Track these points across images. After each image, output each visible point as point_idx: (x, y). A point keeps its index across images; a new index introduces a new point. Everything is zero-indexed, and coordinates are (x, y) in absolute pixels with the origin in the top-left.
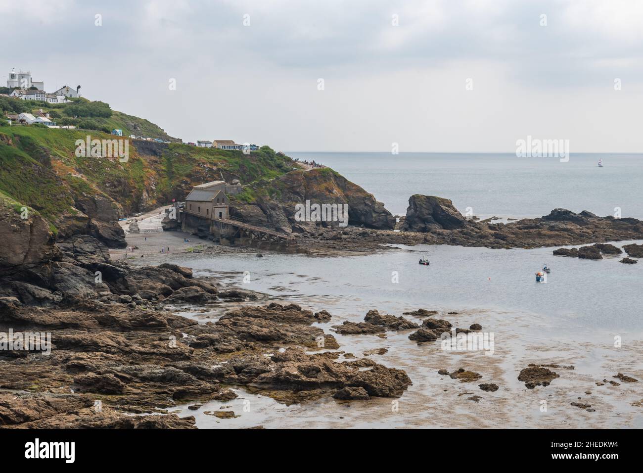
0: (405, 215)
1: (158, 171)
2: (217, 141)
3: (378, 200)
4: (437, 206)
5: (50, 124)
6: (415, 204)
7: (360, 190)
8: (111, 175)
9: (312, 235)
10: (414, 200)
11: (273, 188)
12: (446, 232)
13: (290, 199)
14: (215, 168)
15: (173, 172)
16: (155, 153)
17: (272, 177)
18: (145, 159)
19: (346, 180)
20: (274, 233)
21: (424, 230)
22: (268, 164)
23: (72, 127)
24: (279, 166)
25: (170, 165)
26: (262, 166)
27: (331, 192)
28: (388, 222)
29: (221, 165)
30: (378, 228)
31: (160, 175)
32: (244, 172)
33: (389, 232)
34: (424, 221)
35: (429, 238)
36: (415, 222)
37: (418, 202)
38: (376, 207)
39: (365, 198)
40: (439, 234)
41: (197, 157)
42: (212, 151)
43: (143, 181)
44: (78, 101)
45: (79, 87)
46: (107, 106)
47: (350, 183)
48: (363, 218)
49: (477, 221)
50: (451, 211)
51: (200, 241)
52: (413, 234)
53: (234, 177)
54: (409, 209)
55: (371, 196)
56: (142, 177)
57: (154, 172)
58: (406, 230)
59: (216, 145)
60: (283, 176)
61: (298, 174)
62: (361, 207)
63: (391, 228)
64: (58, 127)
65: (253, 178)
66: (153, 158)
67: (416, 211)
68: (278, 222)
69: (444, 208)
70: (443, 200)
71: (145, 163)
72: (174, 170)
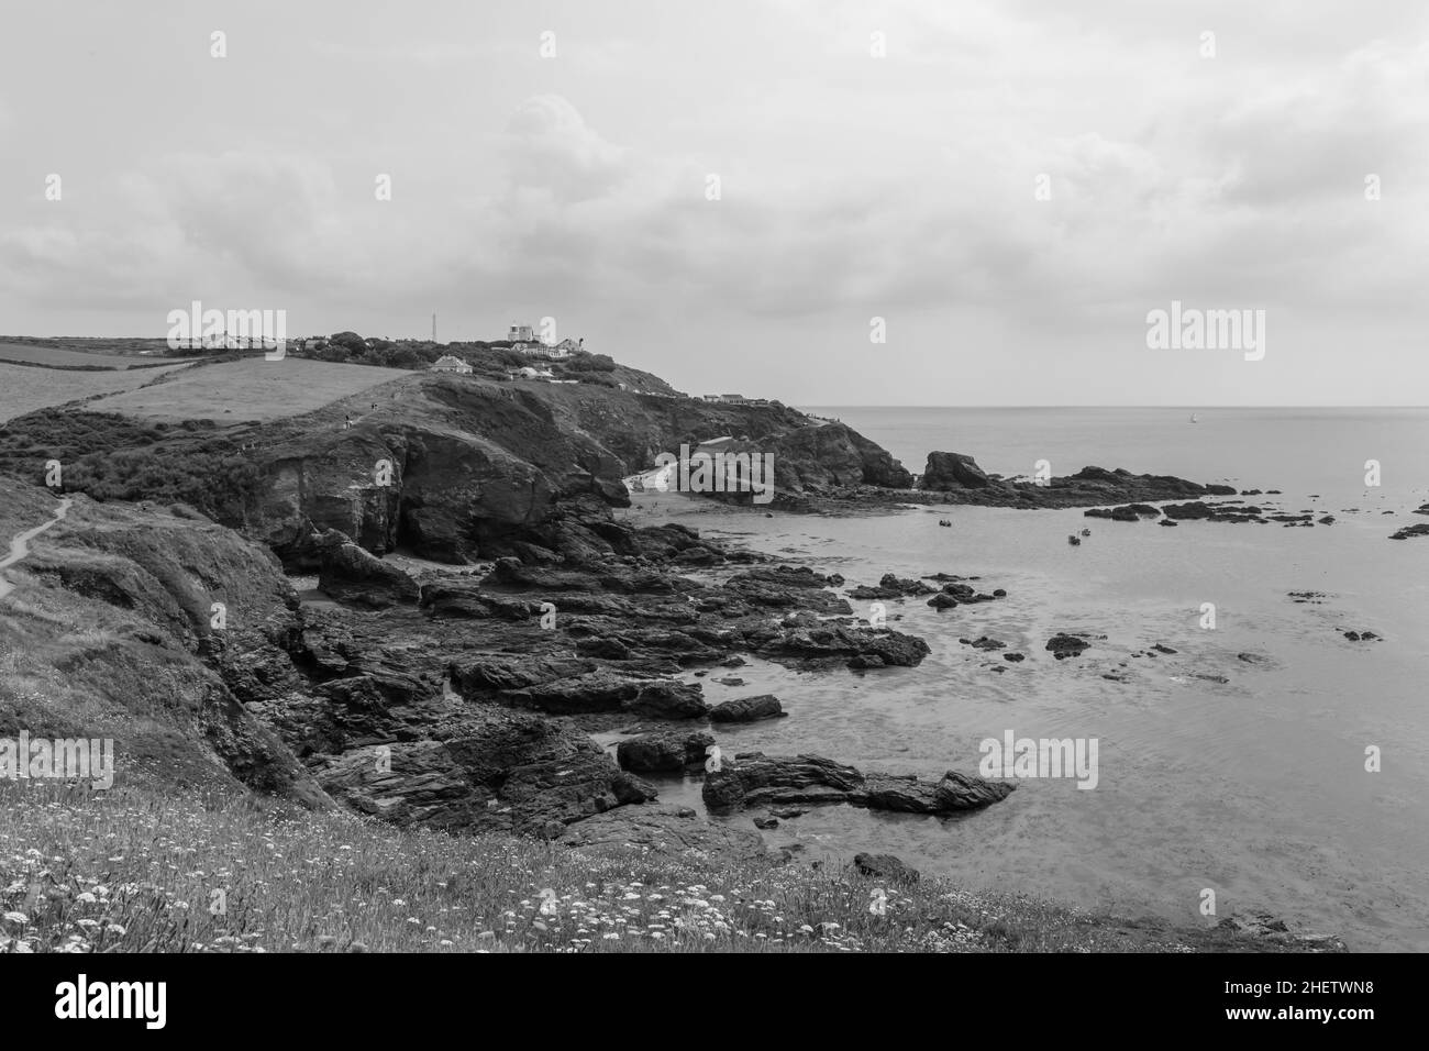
0: (923, 473)
1: (663, 427)
2: (724, 396)
3: (894, 457)
4: (959, 463)
5: (552, 378)
6: (934, 463)
7: (875, 447)
8: (614, 431)
9: (825, 494)
10: (933, 457)
11: (783, 445)
12: (967, 491)
13: (800, 455)
14: (722, 424)
15: (679, 429)
16: (659, 408)
17: (782, 432)
18: (649, 415)
19: (860, 436)
20: (785, 492)
21: (943, 489)
22: (778, 420)
23: (575, 382)
24: (789, 422)
25: (675, 421)
26: (772, 422)
27: (844, 449)
28: (904, 480)
29: (728, 421)
30: (894, 487)
31: (665, 431)
32: (753, 427)
33: (907, 491)
34: (944, 479)
35: (949, 497)
36: (935, 481)
37: (937, 459)
38: (893, 464)
39: (880, 456)
40: (960, 493)
41: (703, 412)
42: (718, 406)
43: (647, 438)
44: (581, 355)
45: (582, 340)
46: (610, 359)
47: (864, 439)
48: (878, 477)
49: (1001, 480)
50: (973, 469)
51: (707, 500)
52: (932, 493)
53: (741, 433)
54: (928, 467)
55: (887, 453)
56: (646, 433)
57: (659, 428)
58: (924, 489)
59: (722, 399)
60: (793, 431)
61: (810, 430)
62: (877, 464)
63: (909, 487)
64: (560, 382)
65: (763, 434)
66: (658, 413)
67: (935, 468)
68: (788, 480)
69: (966, 465)
70: (964, 458)
71: (650, 419)
72: (680, 426)
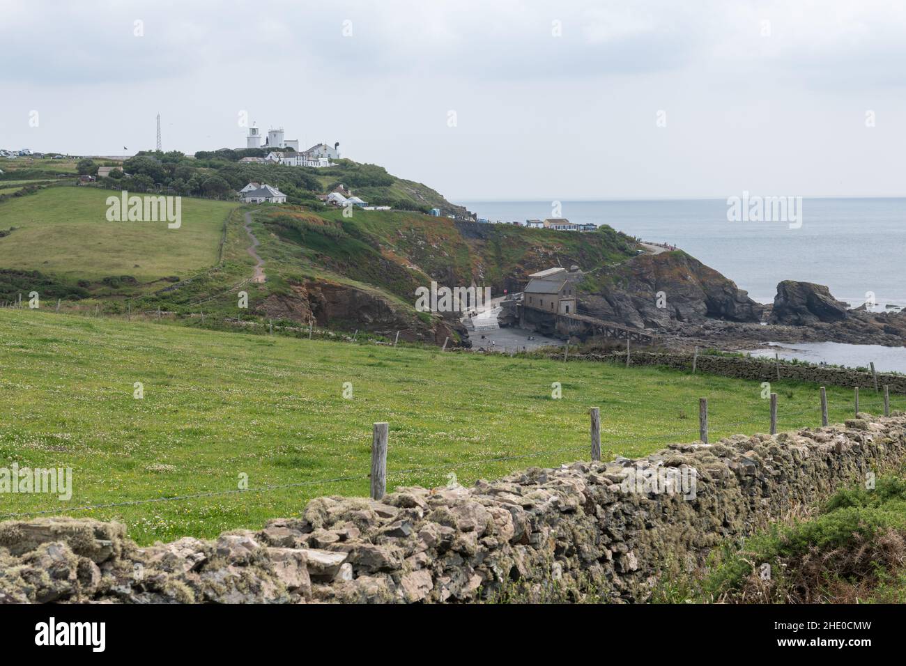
1: (485, 257)
2: (551, 221)
3: (739, 288)
4: (812, 294)
5: (366, 205)
6: (785, 292)
7: (719, 276)
8: (435, 264)
9: (669, 330)
10: (783, 287)
11: (619, 276)
12: (825, 325)
13: (639, 287)
14: (551, 253)
15: (502, 258)
16: (480, 236)
17: (616, 262)
18: (470, 243)
19: (700, 264)
20: (626, 328)
21: (798, 323)
22: (610, 246)
23: (387, 208)
24: (622, 249)
25: (498, 249)
26: (603, 249)
27: (684, 278)
28: (753, 312)
29: (558, 249)
30: (742, 321)
31: (488, 262)
32: (583, 256)
33: (755, 326)
34: (796, 311)
35: (809, 333)
36: (786, 314)
37: (788, 290)
38: (739, 296)
39: (724, 285)
40: (817, 328)
41: (529, 240)
42: (545, 233)
43: (471, 269)
45: (337, 144)
47: (705, 267)
48: (723, 309)
50: (829, 300)
51: (547, 339)
52: (786, 328)
53: (572, 262)
54: (777, 297)
55: (731, 283)
56: (468, 265)
57: (481, 259)
58: (775, 323)
59: (548, 225)
60: (629, 261)
61: (647, 258)
62: (720, 296)
63: (757, 321)
64: (373, 208)
65: (594, 263)
66: (478, 242)
67: (786, 300)
68: (627, 315)
69: (821, 296)
70: (819, 287)
71: (472, 249)
72: (503, 255)
